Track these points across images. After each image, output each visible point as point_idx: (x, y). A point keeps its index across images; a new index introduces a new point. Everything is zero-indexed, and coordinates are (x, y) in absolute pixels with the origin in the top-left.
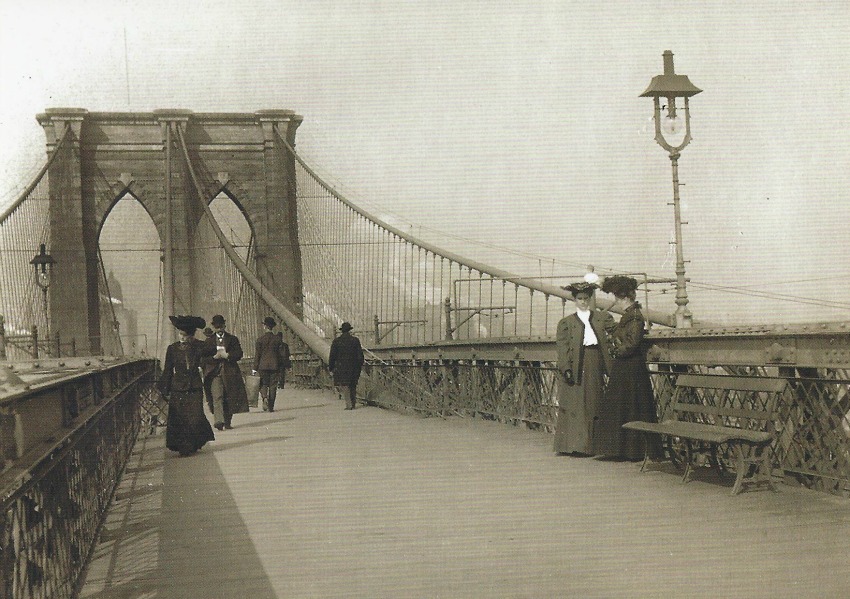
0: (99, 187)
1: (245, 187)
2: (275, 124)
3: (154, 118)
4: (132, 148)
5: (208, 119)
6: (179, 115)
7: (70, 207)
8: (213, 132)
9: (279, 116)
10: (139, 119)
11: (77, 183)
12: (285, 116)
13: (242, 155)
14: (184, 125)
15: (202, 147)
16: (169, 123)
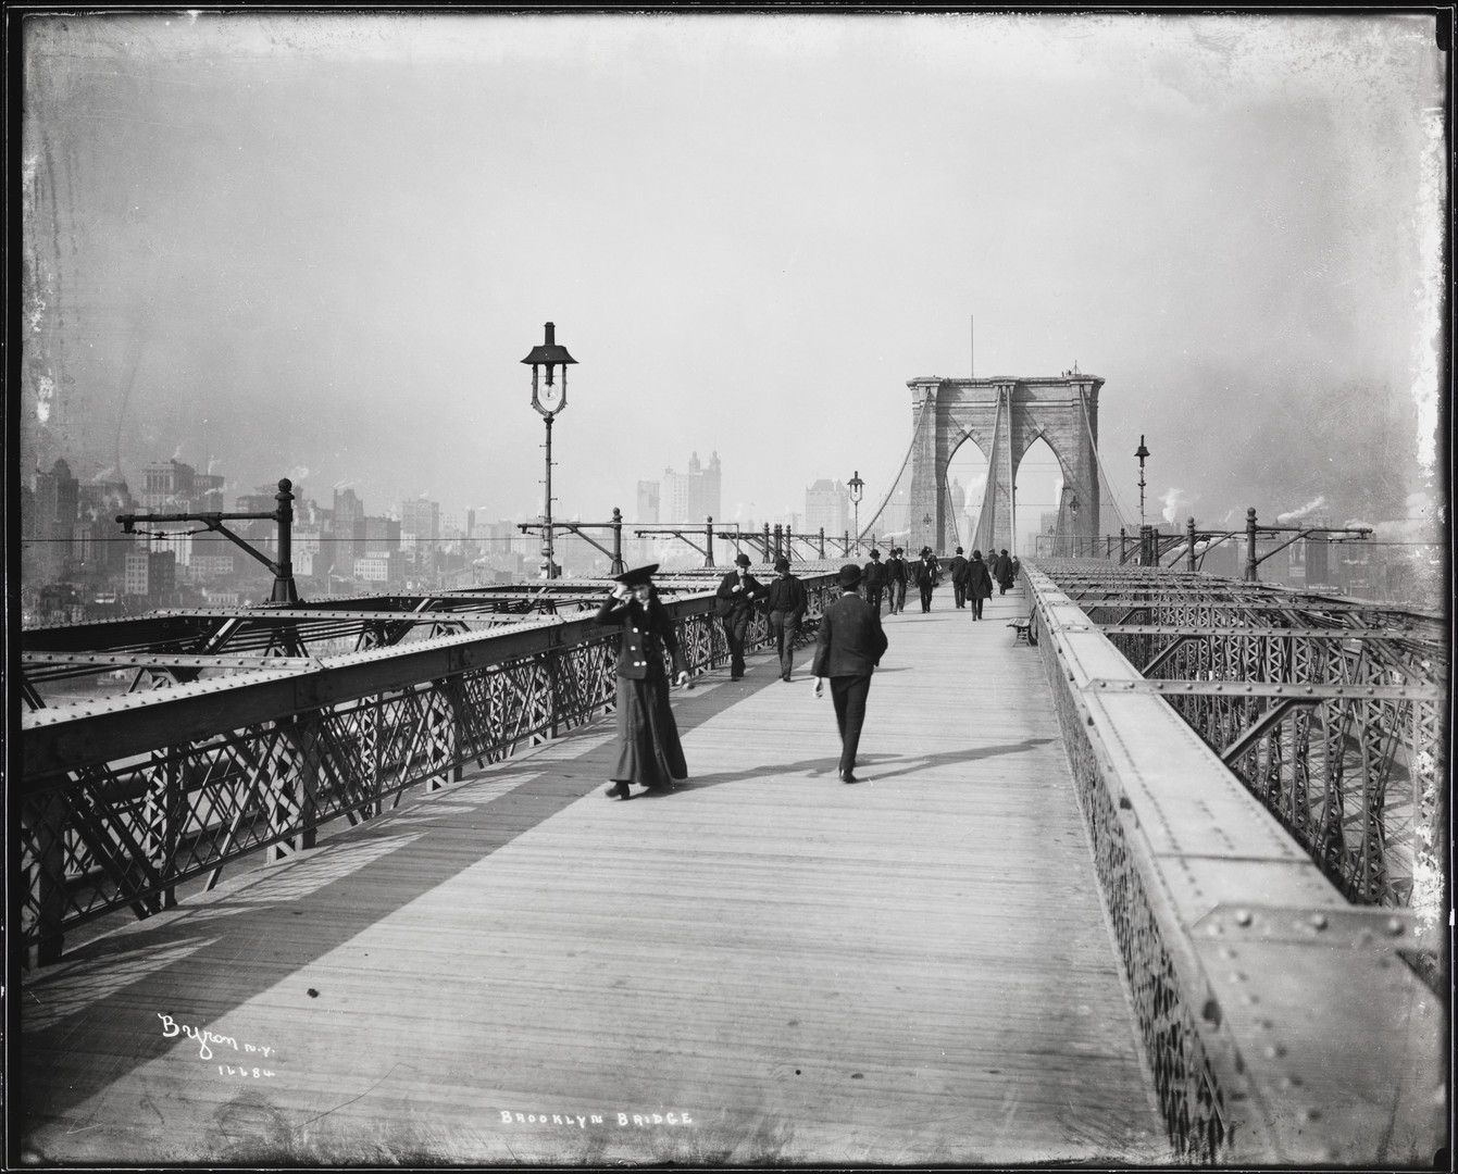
0: (951, 433)
1: (1057, 434)
2: (1082, 386)
3: (990, 383)
4: (974, 405)
5: (1030, 383)
6: (1008, 381)
7: (928, 449)
8: (1034, 391)
9: (1084, 380)
10: (980, 384)
11: (933, 432)
12: (1090, 380)
13: (1055, 409)
14: (1012, 388)
15: (1029, 404)
16: (1000, 387)
